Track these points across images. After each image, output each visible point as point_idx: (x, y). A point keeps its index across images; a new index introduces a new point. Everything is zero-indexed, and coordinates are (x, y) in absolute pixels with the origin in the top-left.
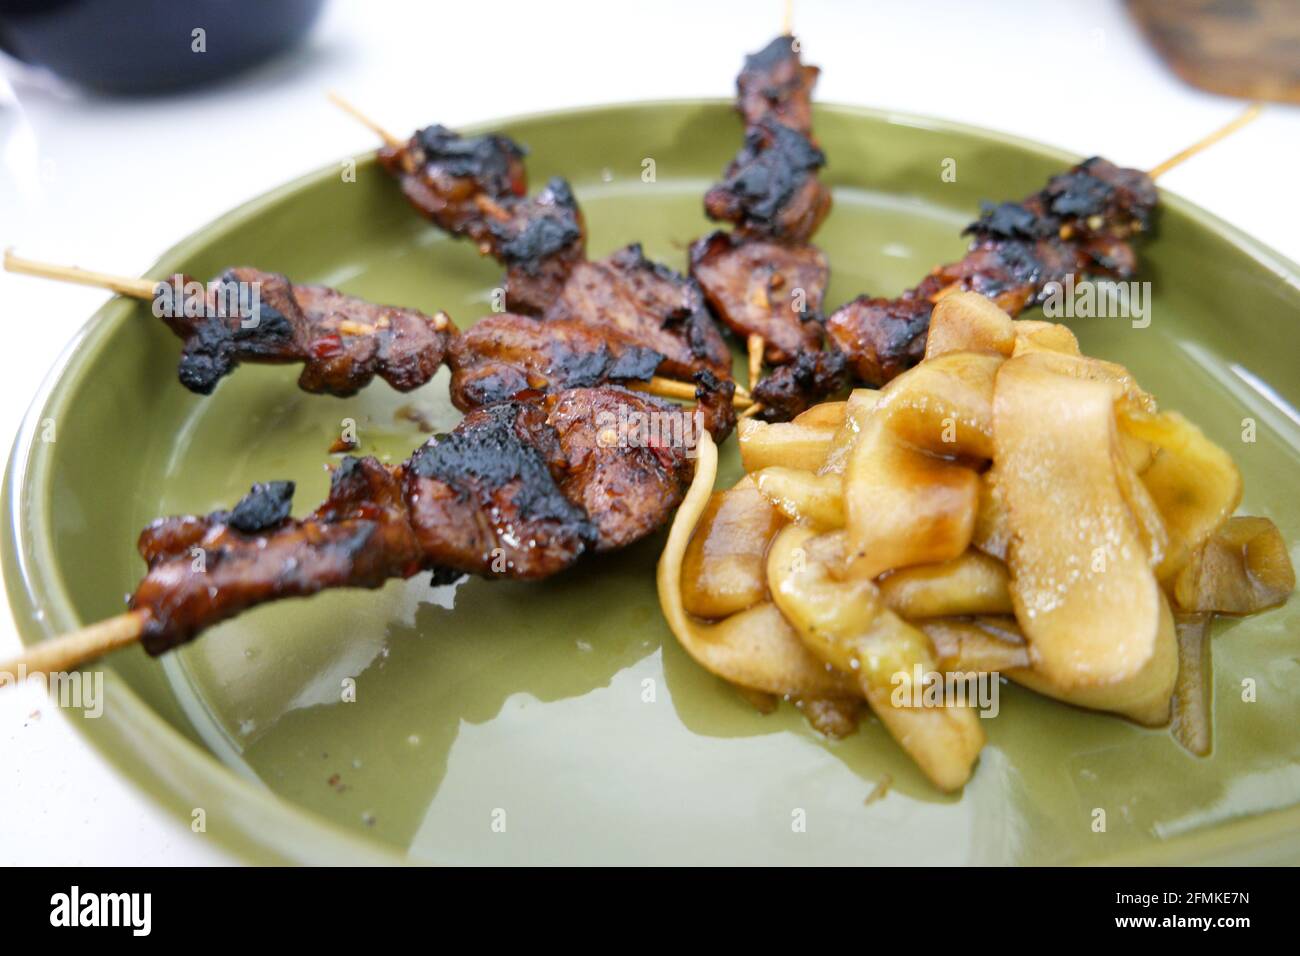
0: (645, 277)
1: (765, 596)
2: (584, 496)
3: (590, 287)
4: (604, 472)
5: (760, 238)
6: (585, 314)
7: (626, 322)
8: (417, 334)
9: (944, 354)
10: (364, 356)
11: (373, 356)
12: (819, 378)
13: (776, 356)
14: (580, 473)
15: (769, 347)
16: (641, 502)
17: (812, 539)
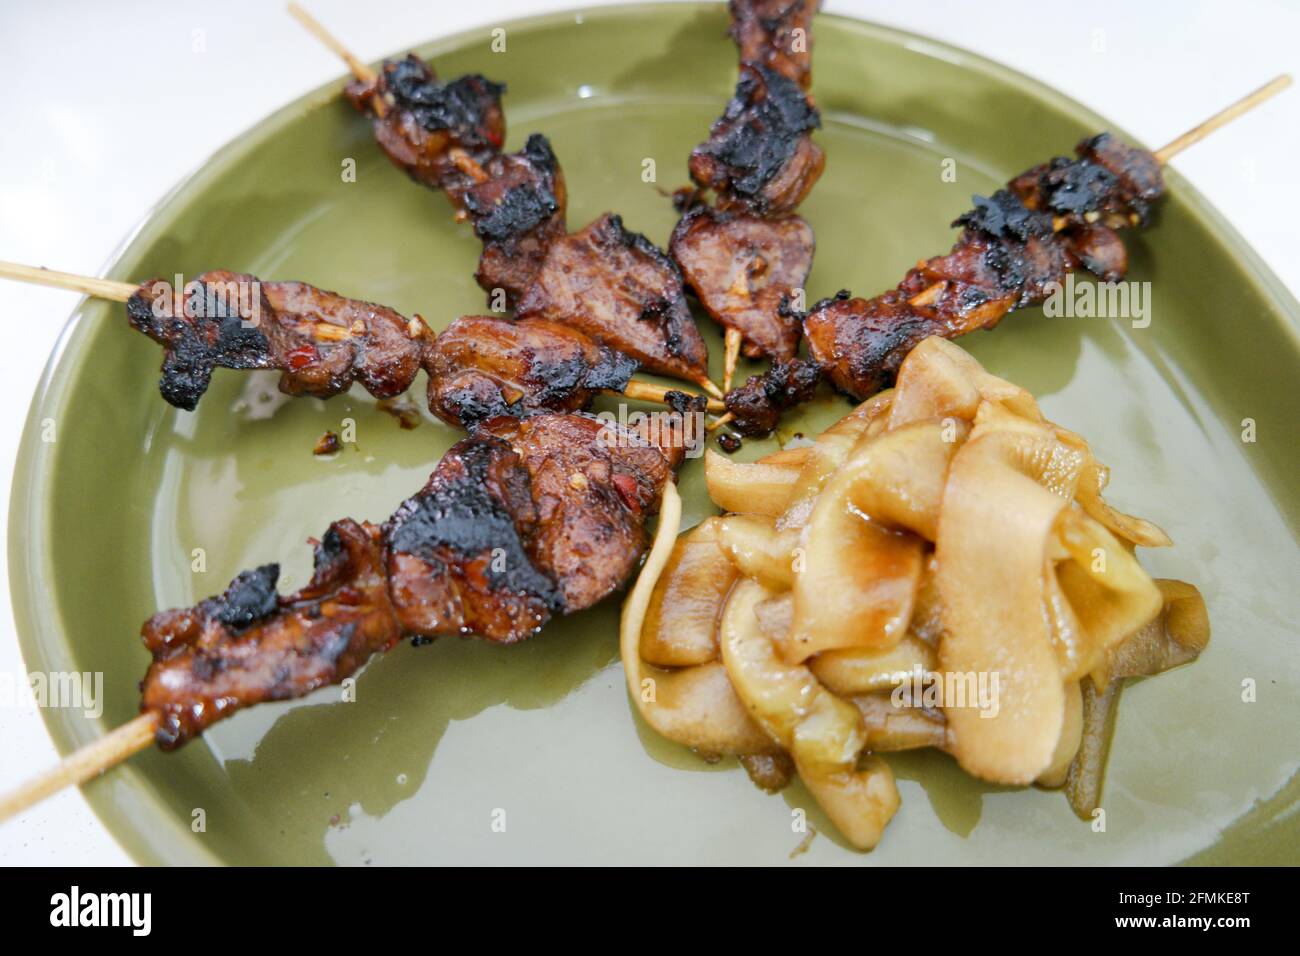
0: (625, 255)
1: (716, 656)
2: (554, 552)
3: (567, 269)
4: (572, 527)
5: (745, 216)
6: (562, 302)
7: (604, 311)
8: (393, 342)
9: (907, 426)
10: (342, 366)
11: (350, 365)
12: (791, 391)
13: (752, 351)
14: (549, 525)
15: (745, 341)
16: (606, 563)
17: (765, 602)
